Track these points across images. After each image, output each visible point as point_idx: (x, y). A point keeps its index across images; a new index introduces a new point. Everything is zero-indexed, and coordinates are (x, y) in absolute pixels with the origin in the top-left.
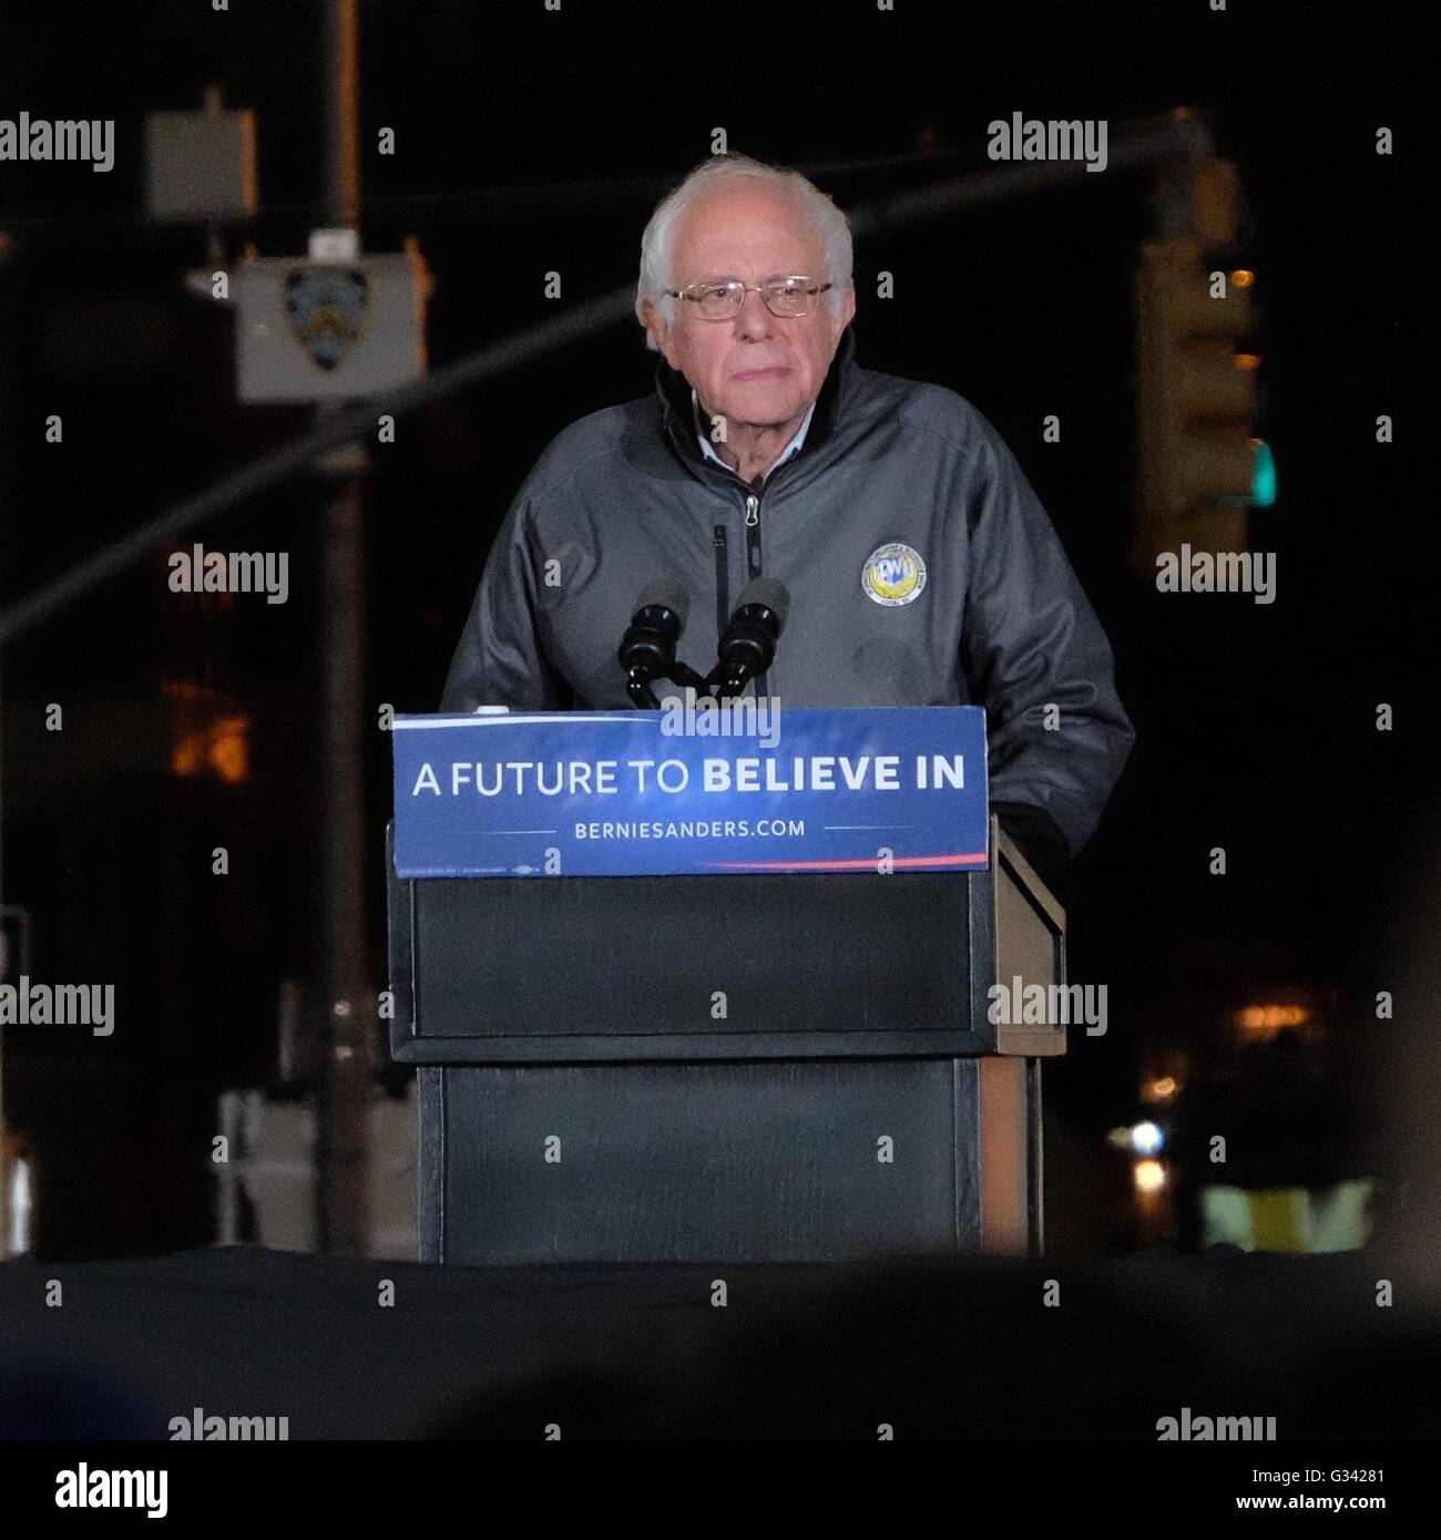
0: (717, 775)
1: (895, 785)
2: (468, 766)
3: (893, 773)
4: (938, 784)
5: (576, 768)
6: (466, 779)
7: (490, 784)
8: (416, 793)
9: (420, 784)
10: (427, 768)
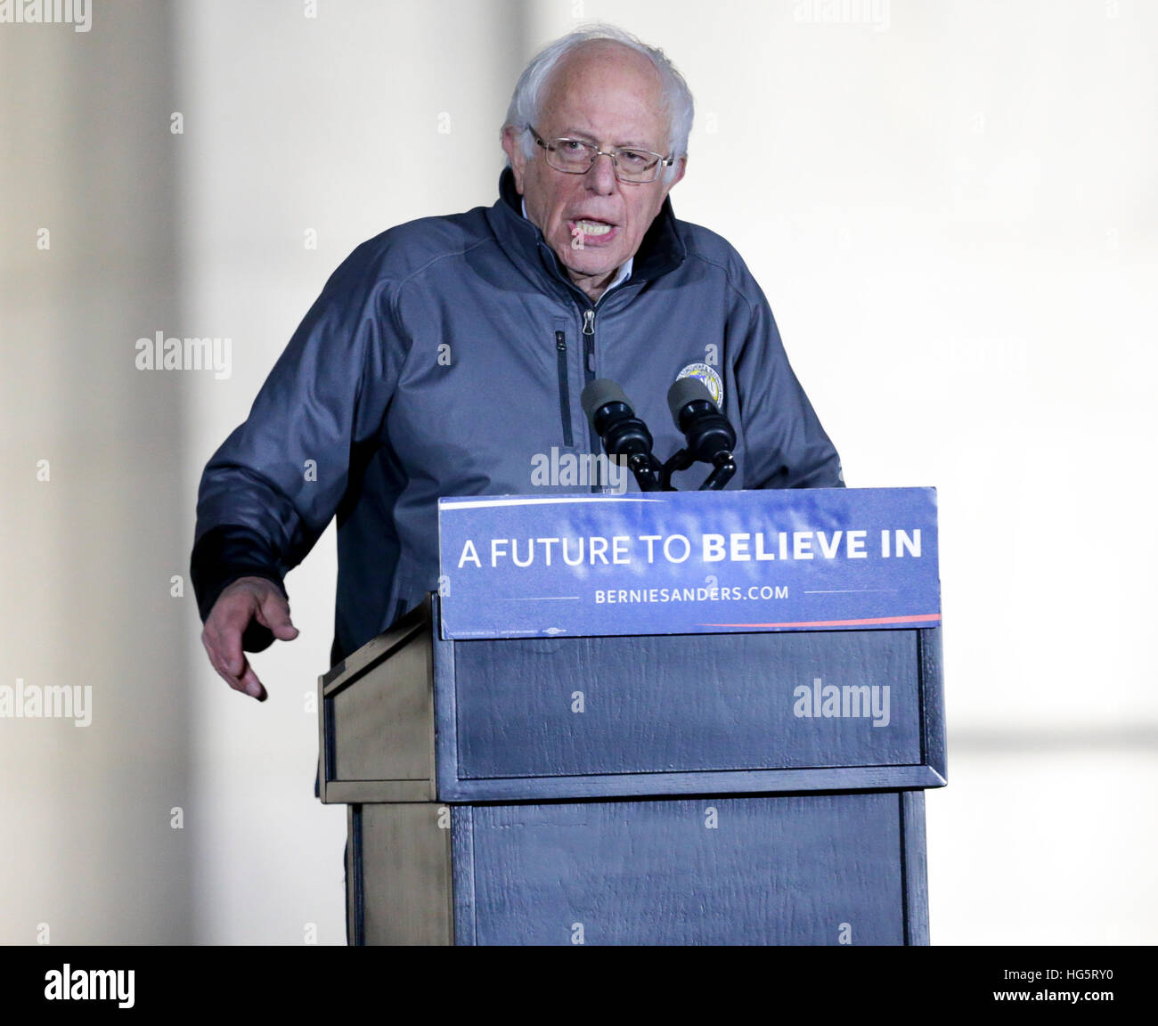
0: (714, 548)
1: (863, 555)
2: (505, 541)
3: (861, 544)
4: (900, 553)
5: (596, 542)
6: (503, 553)
7: (523, 557)
8: (461, 565)
9: (464, 558)
10: (469, 544)
